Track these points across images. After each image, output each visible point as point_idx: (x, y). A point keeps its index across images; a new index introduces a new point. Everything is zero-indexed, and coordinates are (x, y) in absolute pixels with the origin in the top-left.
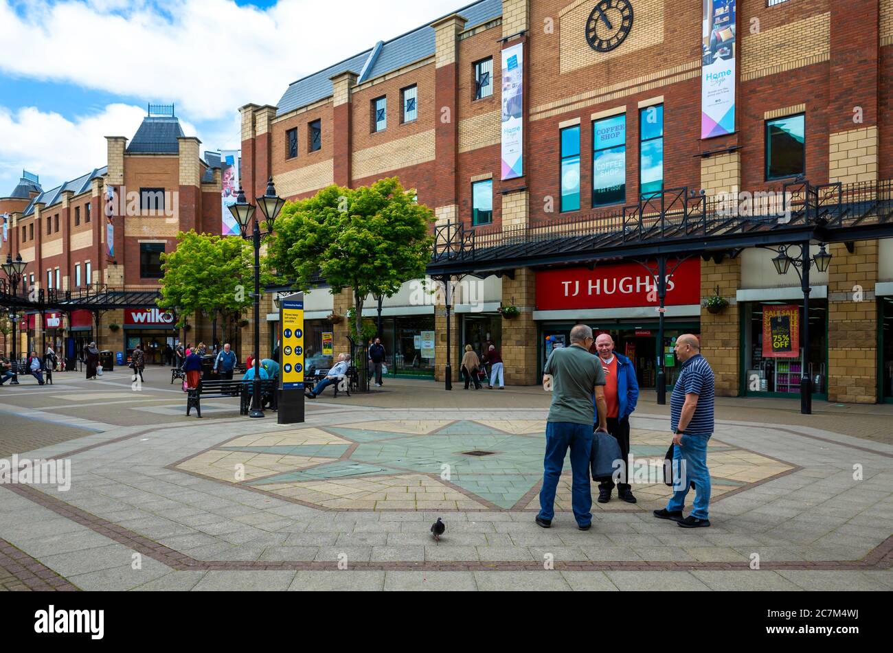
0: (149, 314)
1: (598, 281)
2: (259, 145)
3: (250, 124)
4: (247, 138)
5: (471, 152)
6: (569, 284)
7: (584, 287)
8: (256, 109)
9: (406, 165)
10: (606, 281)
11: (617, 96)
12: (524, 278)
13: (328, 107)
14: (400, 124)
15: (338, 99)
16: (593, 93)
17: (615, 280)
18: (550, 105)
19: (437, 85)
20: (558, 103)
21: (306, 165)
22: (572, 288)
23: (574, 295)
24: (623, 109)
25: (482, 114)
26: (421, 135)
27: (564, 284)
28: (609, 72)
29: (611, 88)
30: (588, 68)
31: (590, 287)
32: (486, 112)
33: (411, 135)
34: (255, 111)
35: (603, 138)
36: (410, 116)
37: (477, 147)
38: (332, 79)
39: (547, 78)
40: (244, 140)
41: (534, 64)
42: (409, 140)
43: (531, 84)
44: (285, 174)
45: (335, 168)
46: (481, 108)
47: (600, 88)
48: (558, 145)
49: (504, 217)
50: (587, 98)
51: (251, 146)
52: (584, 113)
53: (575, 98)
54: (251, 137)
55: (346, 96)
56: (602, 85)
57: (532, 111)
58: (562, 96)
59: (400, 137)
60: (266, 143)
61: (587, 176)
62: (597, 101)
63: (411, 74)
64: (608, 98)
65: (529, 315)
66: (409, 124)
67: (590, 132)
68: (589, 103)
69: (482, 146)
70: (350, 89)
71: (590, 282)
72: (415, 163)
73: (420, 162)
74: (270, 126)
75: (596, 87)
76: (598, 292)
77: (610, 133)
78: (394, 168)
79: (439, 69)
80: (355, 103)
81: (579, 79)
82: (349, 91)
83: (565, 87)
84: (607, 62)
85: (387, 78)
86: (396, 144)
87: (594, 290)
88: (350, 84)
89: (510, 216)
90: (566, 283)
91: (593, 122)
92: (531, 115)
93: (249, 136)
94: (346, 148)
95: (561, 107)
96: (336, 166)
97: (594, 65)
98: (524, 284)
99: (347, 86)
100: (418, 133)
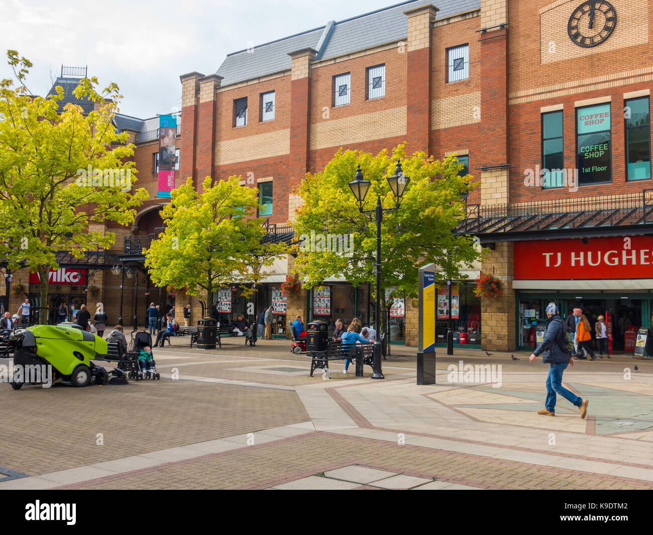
0: (55, 273)
1: (582, 254)
2: (202, 111)
3: (194, 92)
4: (189, 104)
5: (446, 130)
6: (550, 255)
7: (566, 259)
8: (200, 78)
9: (373, 138)
10: (590, 254)
11: (600, 87)
12: (506, 249)
13: (283, 80)
14: (365, 100)
15: (297, 73)
16: (576, 83)
17: (599, 253)
18: (531, 92)
19: (409, 67)
20: (538, 90)
21: (257, 133)
22: (553, 260)
23: (555, 266)
24: (608, 99)
25: (457, 95)
26: (388, 111)
27: (545, 255)
28: (592, 65)
29: (595, 80)
30: (571, 61)
31: (573, 259)
32: (462, 94)
33: (378, 110)
34: (200, 80)
35: (586, 124)
36: (376, 93)
37: (452, 125)
38: (292, 54)
39: (527, 67)
40: (185, 106)
41: (513, 54)
42: (375, 116)
43: (511, 71)
44: (231, 141)
45: (291, 138)
46: (457, 90)
47: (583, 79)
48: (540, 127)
49: (483, 192)
50: (570, 87)
51: (193, 113)
52: (568, 100)
53: (557, 87)
54: (193, 104)
55: (307, 71)
56: (586, 77)
57: (512, 95)
58: (544, 84)
59: (366, 112)
60: (212, 110)
61: (571, 157)
62: (581, 90)
63: (379, 55)
64: (592, 88)
65: (510, 283)
66: (376, 100)
67: (574, 117)
68: (573, 92)
69: (458, 124)
70: (310, 65)
71: (573, 254)
72: (382, 137)
73: (388, 136)
74: (216, 95)
75: (579, 77)
76: (582, 264)
77: (594, 119)
78: (357, 141)
79: (412, 52)
80: (315, 78)
81: (560, 70)
82: (309, 66)
83: (546, 76)
84: (591, 57)
85: (338, 61)
86: (360, 118)
87: (577, 262)
88: (310, 60)
89: (489, 191)
90: (548, 255)
91: (577, 109)
92: (511, 99)
93: (191, 102)
94: (304, 120)
95: (542, 93)
96: (293, 136)
97: (577, 59)
98: (506, 254)
99: (307, 62)
100: (386, 109)
